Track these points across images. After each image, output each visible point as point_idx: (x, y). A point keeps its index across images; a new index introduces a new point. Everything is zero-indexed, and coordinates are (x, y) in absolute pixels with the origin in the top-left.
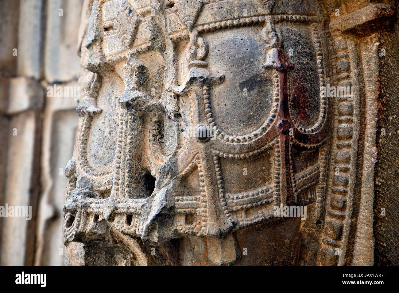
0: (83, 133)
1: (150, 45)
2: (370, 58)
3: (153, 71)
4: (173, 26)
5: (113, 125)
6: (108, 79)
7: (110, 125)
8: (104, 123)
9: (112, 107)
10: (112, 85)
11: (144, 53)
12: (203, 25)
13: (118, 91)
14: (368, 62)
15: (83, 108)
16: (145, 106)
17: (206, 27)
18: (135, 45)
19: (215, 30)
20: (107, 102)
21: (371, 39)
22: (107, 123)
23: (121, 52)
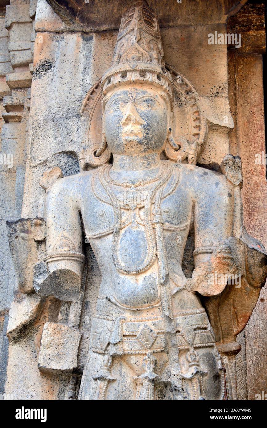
0: (104, 391)
1: (163, 349)
2: (232, 367)
3: (160, 363)
4: (180, 342)
5: (125, 388)
6: (117, 362)
7: (123, 388)
8: (118, 386)
9: (123, 378)
10: (120, 365)
11: (159, 353)
12: (195, 344)
13: (125, 369)
14: (231, 368)
15: (105, 376)
16: (159, 382)
17: (197, 345)
18: (152, 348)
19: (200, 347)
20: (119, 375)
21: (232, 357)
22: (120, 386)
23: (140, 350)
